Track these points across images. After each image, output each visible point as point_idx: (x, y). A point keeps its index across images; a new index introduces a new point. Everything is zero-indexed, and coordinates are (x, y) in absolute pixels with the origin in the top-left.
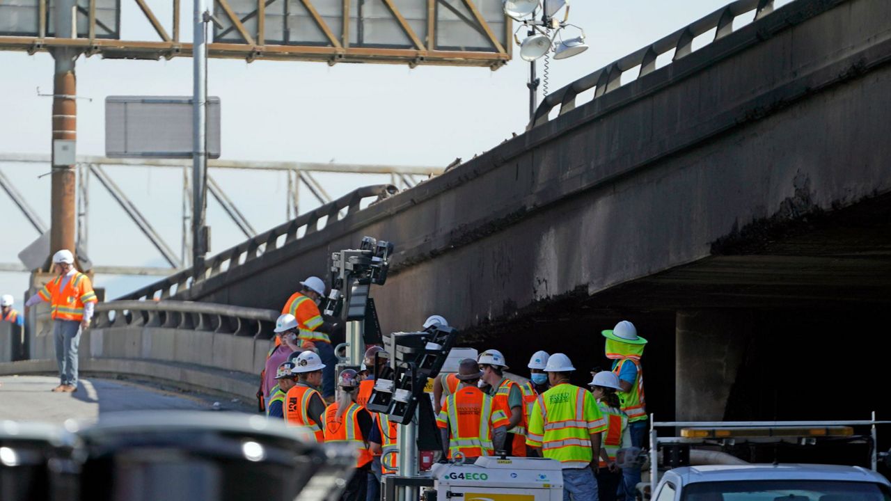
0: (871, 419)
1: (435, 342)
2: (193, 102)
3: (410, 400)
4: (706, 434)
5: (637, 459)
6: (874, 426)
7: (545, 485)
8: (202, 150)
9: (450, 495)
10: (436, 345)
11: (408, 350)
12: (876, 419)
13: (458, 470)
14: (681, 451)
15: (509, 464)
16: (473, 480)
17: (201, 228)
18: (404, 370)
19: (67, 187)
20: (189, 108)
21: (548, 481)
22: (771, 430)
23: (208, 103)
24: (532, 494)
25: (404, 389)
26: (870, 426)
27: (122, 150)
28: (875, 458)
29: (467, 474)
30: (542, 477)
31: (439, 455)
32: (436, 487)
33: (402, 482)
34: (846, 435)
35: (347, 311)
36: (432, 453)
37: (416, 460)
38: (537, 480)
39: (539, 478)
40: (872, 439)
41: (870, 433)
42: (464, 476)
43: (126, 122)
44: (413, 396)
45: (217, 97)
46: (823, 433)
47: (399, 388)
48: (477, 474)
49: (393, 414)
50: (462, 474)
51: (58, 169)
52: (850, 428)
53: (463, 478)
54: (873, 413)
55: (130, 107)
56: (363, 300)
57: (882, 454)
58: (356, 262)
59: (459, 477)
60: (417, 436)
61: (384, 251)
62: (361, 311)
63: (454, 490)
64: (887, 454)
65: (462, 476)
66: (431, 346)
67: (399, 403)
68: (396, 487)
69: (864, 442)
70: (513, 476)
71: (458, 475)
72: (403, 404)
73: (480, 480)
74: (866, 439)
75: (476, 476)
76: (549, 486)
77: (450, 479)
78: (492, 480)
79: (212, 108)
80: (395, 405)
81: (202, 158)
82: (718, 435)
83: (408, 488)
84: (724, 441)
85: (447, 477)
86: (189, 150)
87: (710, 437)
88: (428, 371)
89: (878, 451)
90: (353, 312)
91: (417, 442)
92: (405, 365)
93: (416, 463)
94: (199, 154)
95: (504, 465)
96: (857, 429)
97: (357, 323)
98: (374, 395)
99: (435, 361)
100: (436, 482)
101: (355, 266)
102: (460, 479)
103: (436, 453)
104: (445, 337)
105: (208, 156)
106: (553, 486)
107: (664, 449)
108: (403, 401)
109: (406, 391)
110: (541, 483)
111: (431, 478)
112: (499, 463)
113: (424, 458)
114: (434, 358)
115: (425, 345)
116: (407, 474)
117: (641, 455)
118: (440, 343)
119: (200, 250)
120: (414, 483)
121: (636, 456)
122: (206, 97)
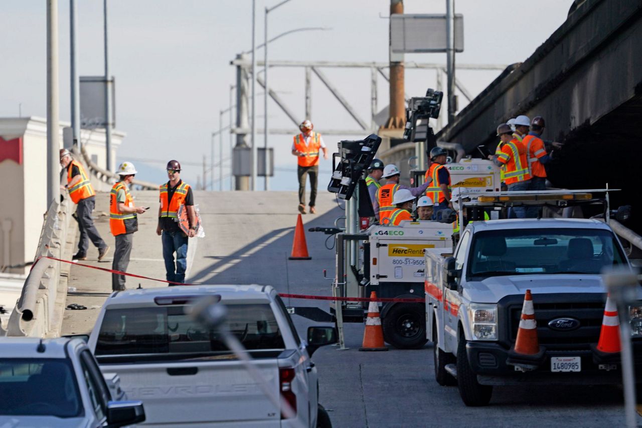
0: (606, 188)
1: (367, 146)
2: (446, 17)
3: (350, 184)
4: (494, 199)
5: (450, 217)
6: (607, 193)
7: (441, 238)
8: (452, 47)
9: (379, 245)
10: (368, 148)
11: (348, 151)
12: (609, 189)
13: (384, 229)
14: (479, 211)
15: (419, 225)
16: (394, 235)
17: (452, 97)
18: (347, 165)
19: (399, 75)
20: (443, 21)
21: (443, 235)
22: (536, 196)
23: (455, 18)
24: (433, 244)
25: (347, 177)
26: (605, 193)
27: (401, 48)
28: (609, 214)
29: (390, 232)
30: (440, 233)
31: (373, 219)
32: (370, 241)
33: (349, 238)
34: (587, 198)
35: (414, 136)
36: (368, 219)
37: (358, 223)
38: (436, 235)
39: (438, 234)
40: (606, 202)
41: (605, 198)
42: (388, 233)
43: (404, 31)
44: (352, 181)
45: (461, 14)
46: (571, 197)
47: (345, 176)
48: (397, 232)
49: (341, 193)
50: (386, 232)
51: (393, 64)
52: (590, 194)
53: (387, 234)
54: (607, 184)
55: (407, 21)
56: (425, 129)
57: (614, 211)
58: (419, 104)
59: (385, 233)
60: (358, 207)
61: (437, 97)
62: (424, 136)
63: (382, 242)
64: (616, 211)
65: (386, 233)
66: (365, 149)
67: (344, 186)
68: (345, 241)
69: (601, 203)
70: (421, 232)
71: (384, 232)
72: (347, 186)
73: (399, 235)
74: (602, 201)
75: (396, 233)
76: (444, 238)
77: (379, 235)
78: (406, 235)
79: (458, 21)
80: (342, 187)
81: (452, 52)
82: (501, 199)
83: (352, 242)
84: (506, 204)
85: (377, 234)
86: (444, 47)
87: (497, 201)
88: (362, 165)
89: (611, 209)
90: (417, 136)
91: (359, 211)
92: (347, 161)
93: (357, 225)
94: (450, 50)
95: (415, 225)
96: (595, 195)
97: (422, 143)
98: (333, 181)
99: (367, 159)
100: (370, 237)
101: (419, 107)
102: (385, 235)
103: (371, 218)
104: (373, 143)
105: (456, 51)
106: (447, 239)
107: (467, 210)
108: (346, 184)
109: (348, 178)
110: (439, 237)
111: (367, 235)
112: (411, 224)
113: (363, 222)
114: (366, 156)
115: (361, 148)
116: (352, 232)
117: (453, 214)
118: (370, 146)
119: (452, 110)
120: (356, 238)
121: (449, 215)
122: (454, 14)
